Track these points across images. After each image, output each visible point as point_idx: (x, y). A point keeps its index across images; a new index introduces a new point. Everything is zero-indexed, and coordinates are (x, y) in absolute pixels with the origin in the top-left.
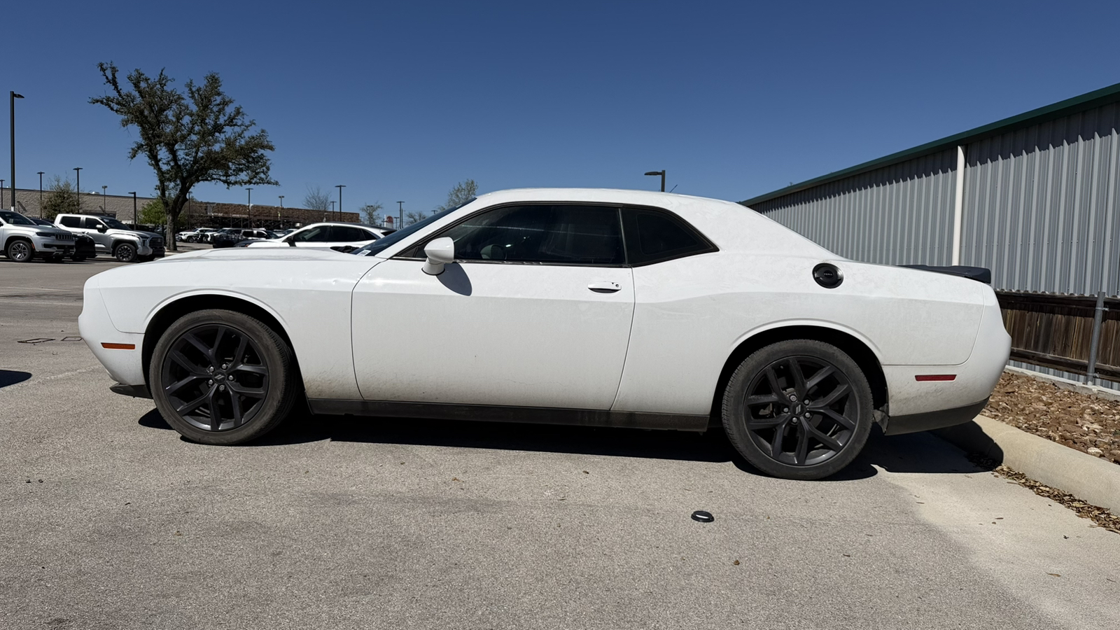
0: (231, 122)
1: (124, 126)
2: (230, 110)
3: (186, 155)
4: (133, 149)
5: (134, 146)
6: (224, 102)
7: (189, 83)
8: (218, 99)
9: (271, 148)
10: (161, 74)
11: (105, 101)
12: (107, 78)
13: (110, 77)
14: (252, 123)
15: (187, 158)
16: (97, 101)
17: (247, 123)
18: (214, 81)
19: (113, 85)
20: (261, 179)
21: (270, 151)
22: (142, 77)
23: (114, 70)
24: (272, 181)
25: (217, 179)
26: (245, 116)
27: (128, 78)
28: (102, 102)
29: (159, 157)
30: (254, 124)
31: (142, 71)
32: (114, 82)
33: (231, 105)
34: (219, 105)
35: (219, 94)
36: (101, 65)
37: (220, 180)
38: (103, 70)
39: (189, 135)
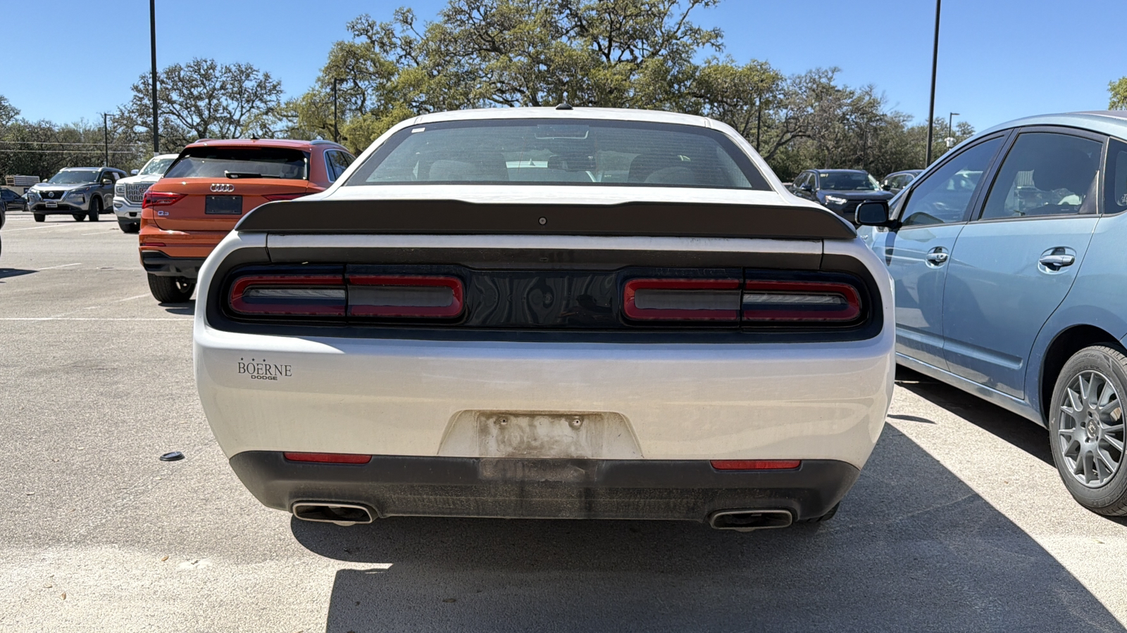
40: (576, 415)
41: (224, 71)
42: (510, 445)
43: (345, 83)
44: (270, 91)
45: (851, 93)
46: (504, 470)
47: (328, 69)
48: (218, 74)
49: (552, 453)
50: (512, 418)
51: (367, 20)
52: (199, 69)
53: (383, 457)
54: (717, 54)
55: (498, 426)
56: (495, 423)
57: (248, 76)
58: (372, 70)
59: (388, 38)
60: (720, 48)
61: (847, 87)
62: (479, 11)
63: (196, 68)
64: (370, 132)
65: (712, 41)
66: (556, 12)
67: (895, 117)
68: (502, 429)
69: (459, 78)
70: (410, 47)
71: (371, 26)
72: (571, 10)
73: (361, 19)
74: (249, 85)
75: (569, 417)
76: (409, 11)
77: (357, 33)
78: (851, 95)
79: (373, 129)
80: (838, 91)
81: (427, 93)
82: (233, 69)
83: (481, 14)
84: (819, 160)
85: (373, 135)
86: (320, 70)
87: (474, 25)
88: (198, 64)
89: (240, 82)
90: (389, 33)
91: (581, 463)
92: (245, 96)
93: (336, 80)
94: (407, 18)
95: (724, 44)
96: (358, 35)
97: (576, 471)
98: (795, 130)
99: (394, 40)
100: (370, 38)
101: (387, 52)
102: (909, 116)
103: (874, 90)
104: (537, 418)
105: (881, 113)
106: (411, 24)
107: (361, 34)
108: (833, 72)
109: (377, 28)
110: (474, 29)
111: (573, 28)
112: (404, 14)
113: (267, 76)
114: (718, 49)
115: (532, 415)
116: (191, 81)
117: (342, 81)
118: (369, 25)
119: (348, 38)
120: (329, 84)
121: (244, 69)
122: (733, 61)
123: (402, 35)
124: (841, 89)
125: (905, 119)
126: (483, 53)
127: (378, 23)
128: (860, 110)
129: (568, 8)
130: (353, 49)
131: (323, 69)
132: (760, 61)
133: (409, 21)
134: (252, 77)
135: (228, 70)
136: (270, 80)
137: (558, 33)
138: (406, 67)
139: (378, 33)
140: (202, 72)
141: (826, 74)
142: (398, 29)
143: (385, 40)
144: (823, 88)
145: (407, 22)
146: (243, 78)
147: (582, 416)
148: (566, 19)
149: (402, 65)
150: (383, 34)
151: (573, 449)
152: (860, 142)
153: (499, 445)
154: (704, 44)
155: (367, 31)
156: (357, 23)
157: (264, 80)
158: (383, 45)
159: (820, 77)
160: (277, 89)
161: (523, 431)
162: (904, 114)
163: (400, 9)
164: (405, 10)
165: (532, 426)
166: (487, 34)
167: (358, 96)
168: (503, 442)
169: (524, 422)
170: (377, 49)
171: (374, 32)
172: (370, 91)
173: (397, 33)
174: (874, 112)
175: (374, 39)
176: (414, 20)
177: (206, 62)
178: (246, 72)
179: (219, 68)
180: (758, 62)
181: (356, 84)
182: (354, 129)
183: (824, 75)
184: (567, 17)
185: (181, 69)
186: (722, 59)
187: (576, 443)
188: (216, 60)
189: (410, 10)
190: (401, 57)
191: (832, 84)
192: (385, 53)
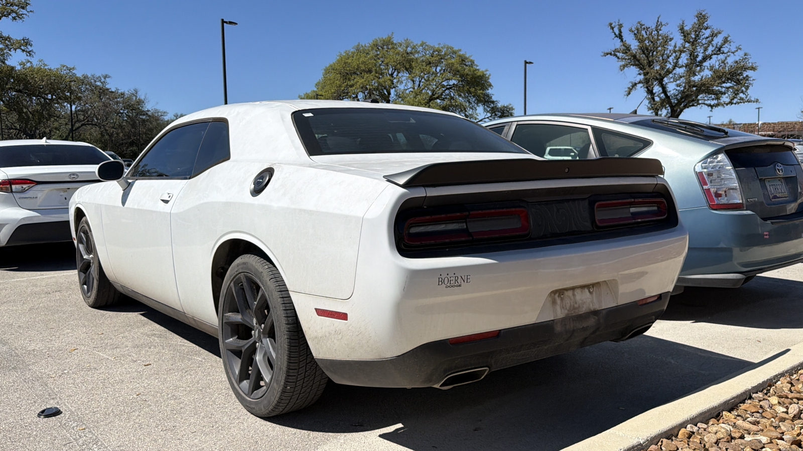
0: (719, 51)
1: (622, 71)
2: (718, 40)
3: (677, 86)
4: (629, 88)
5: (630, 85)
6: (713, 34)
7: (681, 24)
8: (707, 33)
9: (753, 69)
10: (658, 21)
11: (613, 53)
12: (615, 34)
13: (617, 32)
14: (739, 49)
15: (678, 88)
16: (607, 54)
17: (733, 49)
18: (702, 18)
19: (620, 38)
20: (741, 99)
21: (752, 71)
22: (643, 27)
23: (621, 26)
24: (753, 99)
25: (702, 104)
26: (732, 44)
27: (630, 31)
28: (611, 54)
29: (654, 91)
30: (740, 49)
31: (642, 23)
32: (620, 36)
33: (719, 36)
34: (707, 38)
35: (706, 28)
36: (611, 24)
37: (704, 104)
38: (612, 28)
39: (674, 69)
40: (590, 285)
42: (566, 309)
45: (122, 94)
46: (565, 325)
50: (565, 292)
53: (507, 330)
54: (29, 58)
55: (560, 298)
56: (558, 296)
60: (30, 54)
61: (118, 90)
65: (22, 48)
67: (155, 113)
68: (562, 299)
75: (588, 287)
78: (123, 96)
80: (112, 92)
84: (102, 142)
91: (595, 313)
95: (34, 51)
97: (594, 318)
98: (84, 120)
102: (165, 112)
103: (139, 93)
104: (575, 290)
105: (146, 110)
108: (105, 78)
114: (28, 55)
115: (573, 289)
122: (46, 65)
124: (114, 90)
125: (163, 114)
128: (130, 107)
132: (69, 67)
141: (99, 79)
144: (101, 89)
147: (593, 285)
151: (591, 305)
152: (133, 130)
153: (561, 310)
154: (15, 50)
159: (95, 82)
161: (571, 300)
162: (161, 111)
165: (574, 295)
168: (563, 307)
169: (570, 293)
174: (140, 108)
180: (67, 67)
183: (98, 80)
186: (35, 62)
187: (592, 302)
191: (107, 86)
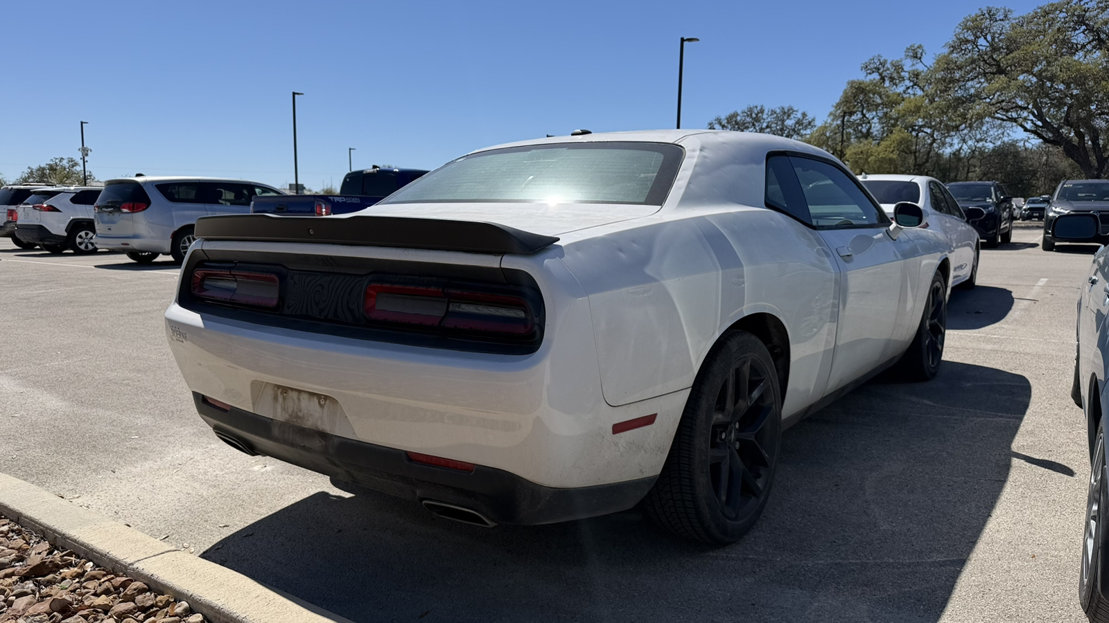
40: (322, 396)
41: (770, 113)
42: (288, 412)
43: (855, 115)
44: (806, 126)
46: (284, 431)
47: (838, 106)
48: (765, 116)
49: (308, 424)
50: (289, 391)
51: (879, 60)
52: (751, 114)
55: (283, 397)
56: (281, 394)
57: (789, 116)
58: (879, 101)
59: (898, 72)
62: (985, 38)
63: (749, 113)
64: (869, 154)
66: (1070, 29)
68: (284, 400)
69: (959, 101)
70: (917, 79)
71: (883, 64)
72: (1087, 25)
73: (873, 59)
74: (790, 123)
75: (319, 396)
76: (919, 47)
77: (869, 71)
79: (871, 152)
81: (924, 118)
82: (778, 111)
83: (988, 42)
85: (871, 157)
86: (833, 106)
87: (979, 52)
88: (751, 110)
89: (783, 121)
90: (898, 68)
91: (324, 435)
92: (786, 132)
93: (845, 113)
94: (916, 53)
96: (870, 73)
97: (320, 441)
99: (903, 74)
100: (880, 74)
101: (896, 85)
104: (302, 393)
106: (920, 58)
107: (873, 72)
109: (888, 65)
110: (978, 55)
111: (1089, 43)
112: (914, 50)
113: (804, 115)
115: (300, 391)
116: (744, 124)
117: (851, 114)
118: (881, 64)
119: (862, 77)
120: (840, 116)
121: (786, 111)
123: (911, 69)
126: (989, 76)
127: (889, 61)
129: (1085, 24)
130: (862, 86)
131: (835, 105)
133: (919, 55)
134: (792, 116)
135: (773, 112)
136: (807, 118)
137: (1073, 49)
138: (912, 97)
139: (888, 69)
140: (754, 116)
142: (908, 65)
143: (895, 75)
145: (916, 57)
146: (785, 118)
147: (326, 398)
148: (1082, 35)
149: (908, 95)
150: (893, 70)
151: (320, 423)
153: (282, 411)
155: (879, 69)
156: (870, 63)
157: (801, 118)
158: (892, 79)
160: (812, 124)
161: (295, 404)
163: (911, 46)
164: (916, 46)
165: (299, 400)
166: (993, 58)
167: (864, 125)
168: (285, 409)
169: (295, 395)
170: (887, 84)
171: (885, 69)
172: (876, 120)
173: (906, 68)
175: (883, 75)
176: (923, 54)
177: (756, 107)
178: (788, 113)
179: (766, 112)
181: (864, 115)
182: (855, 153)
184: (1083, 32)
185: (738, 115)
187: (321, 419)
188: (764, 106)
189: (921, 45)
190: (909, 88)
192: (895, 86)
